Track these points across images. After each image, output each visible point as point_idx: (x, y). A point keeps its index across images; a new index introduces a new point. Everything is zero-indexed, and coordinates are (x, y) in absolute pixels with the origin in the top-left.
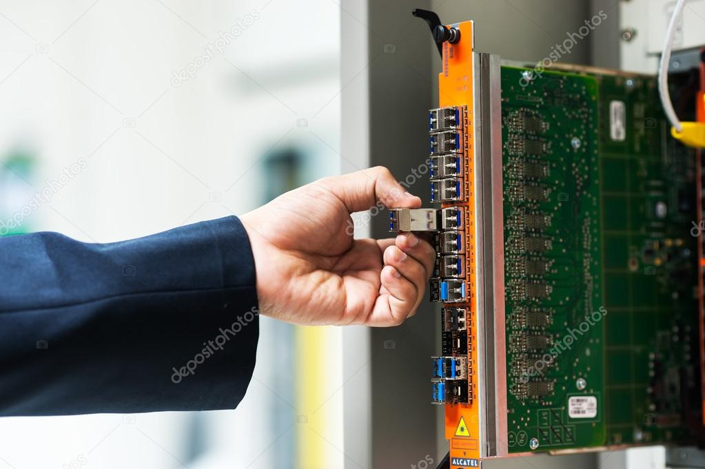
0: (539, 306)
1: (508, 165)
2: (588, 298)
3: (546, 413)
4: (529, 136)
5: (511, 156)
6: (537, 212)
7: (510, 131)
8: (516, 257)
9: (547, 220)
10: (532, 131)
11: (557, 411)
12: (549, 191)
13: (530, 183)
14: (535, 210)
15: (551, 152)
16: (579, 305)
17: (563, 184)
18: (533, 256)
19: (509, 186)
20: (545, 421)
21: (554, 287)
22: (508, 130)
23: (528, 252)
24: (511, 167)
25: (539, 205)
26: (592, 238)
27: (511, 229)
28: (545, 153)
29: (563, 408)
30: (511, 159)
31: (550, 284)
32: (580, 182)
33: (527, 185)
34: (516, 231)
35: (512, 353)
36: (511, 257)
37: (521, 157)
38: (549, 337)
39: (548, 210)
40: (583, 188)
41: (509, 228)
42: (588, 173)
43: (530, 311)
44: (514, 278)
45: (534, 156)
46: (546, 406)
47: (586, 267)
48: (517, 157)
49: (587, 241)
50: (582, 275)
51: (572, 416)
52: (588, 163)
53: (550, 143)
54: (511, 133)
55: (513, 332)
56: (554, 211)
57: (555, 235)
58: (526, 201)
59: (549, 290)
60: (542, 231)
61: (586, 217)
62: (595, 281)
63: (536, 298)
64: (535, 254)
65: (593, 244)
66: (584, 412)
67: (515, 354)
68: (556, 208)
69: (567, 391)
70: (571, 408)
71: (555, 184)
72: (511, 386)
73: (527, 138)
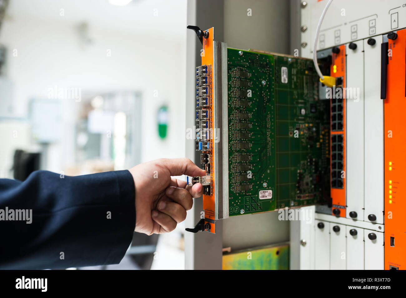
0: (245, 152)
1: (231, 91)
2: (269, 149)
3: (248, 198)
4: (242, 79)
5: (233, 87)
6: (245, 112)
7: (232, 76)
8: (235, 131)
9: (250, 115)
10: (243, 77)
11: (254, 197)
12: (251, 103)
13: (242, 99)
14: (244, 111)
15: (252, 86)
16: (264, 151)
17: (258, 100)
18: (243, 131)
19: (232, 100)
20: (248, 202)
21: (253, 144)
22: (231, 76)
23: (240, 129)
24: (232, 92)
25: (246, 109)
26: (271, 123)
27: (233, 119)
28: (249, 86)
29: (257, 195)
30: (233, 89)
31: (251, 143)
32: (266, 99)
33: (240, 100)
34: (235, 120)
35: (232, 173)
36: (232, 131)
37: (238, 88)
38: (250, 166)
39: (251, 111)
40: (267, 102)
41: (231, 119)
42: (270, 95)
43: (241, 154)
44: (233, 140)
45: (244, 88)
46: (248, 195)
47: (268, 135)
48: (236, 88)
49: (269, 124)
50: (266, 139)
51: (261, 198)
52: (270, 91)
53: (252, 82)
54: (233, 77)
55: (233, 164)
56: (253, 111)
57: (254, 122)
58: (240, 107)
59: (251, 145)
60: (247, 120)
61: (268, 114)
62: (272, 141)
63: (244, 149)
64: (244, 130)
65: (271, 126)
66: (266, 197)
67: (234, 173)
68: (254, 110)
69: (259, 188)
70: (260, 195)
71: (254, 100)
72: (231, 187)
73: (241, 80)
